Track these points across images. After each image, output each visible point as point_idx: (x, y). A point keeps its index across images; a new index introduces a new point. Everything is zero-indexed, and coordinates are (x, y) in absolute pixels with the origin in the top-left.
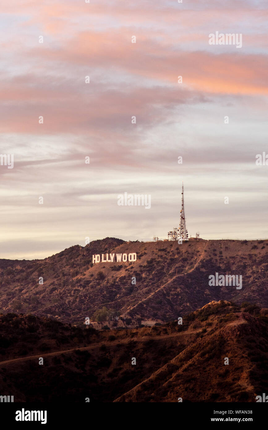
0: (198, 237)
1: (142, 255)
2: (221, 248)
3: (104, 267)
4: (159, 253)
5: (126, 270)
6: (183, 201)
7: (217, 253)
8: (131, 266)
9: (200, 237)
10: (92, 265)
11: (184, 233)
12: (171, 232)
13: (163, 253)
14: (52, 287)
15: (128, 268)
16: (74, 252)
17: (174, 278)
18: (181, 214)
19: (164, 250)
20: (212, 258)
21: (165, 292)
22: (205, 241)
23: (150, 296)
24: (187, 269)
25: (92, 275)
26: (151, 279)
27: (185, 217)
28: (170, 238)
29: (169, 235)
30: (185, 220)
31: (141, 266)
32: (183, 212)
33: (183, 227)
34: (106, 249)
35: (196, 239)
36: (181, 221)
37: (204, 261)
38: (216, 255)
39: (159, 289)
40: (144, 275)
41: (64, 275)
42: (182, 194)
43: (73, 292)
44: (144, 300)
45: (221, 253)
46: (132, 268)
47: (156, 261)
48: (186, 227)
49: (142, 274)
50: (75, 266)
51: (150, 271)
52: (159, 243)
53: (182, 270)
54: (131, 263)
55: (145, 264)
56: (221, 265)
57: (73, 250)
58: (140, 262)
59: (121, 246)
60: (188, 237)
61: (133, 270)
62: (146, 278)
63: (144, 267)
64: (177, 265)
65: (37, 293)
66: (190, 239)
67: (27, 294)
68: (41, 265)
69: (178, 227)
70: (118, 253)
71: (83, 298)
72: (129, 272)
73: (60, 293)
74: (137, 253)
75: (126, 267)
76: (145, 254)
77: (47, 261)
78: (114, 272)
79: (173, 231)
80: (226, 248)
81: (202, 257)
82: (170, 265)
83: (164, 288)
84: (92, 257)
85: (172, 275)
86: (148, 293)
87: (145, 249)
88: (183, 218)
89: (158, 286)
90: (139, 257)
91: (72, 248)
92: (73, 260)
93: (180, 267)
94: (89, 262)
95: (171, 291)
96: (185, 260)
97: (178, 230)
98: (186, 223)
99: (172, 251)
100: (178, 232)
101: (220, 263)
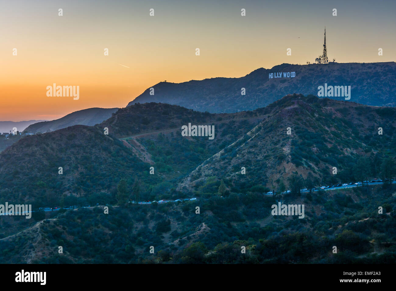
0: (334, 62)
1: (299, 73)
2: (348, 68)
3: (276, 81)
4: (310, 72)
5: (289, 82)
6: (325, 39)
7: (346, 71)
8: (292, 80)
9: (336, 61)
10: (269, 80)
11: (326, 59)
12: (317, 59)
13: (312, 72)
18: (323, 47)
19: (313, 70)
20: (342, 75)
22: (339, 64)
25: (268, 86)
27: (327, 49)
28: (317, 63)
29: (316, 60)
30: (327, 51)
31: (298, 80)
32: (325, 46)
33: (325, 55)
36: (324, 52)
37: (337, 76)
40: (299, 86)
42: (325, 34)
45: (348, 71)
46: (292, 81)
47: (307, 77)
48: (327, 55)
49: (298, 84)
51: (303, 83)
52: (310, 65)
54: (292, 78)
55: (301, 79)
58: (297, 77)
60: (328, 61)
66: (330, 63)
69: (322, 54)
72: (290, 84)
73: (248, 97)
74: (296, 72)
75: (289, 80)
76: (301, 72)
78: (281, 84)
79: (318, 57)
80: (352, 68)
81: (335, 74)
82: (316, 79)
87: (301, 69)
88: (325, 50)
90: (297, 74)
91: (258, 70)
92: (258, 77)
93: (322, 80)
94: (267, 78)
97: (322, 57)
98: (327, 53)
99: (317, 71)
100: (322, 59)
101: (347, 77)
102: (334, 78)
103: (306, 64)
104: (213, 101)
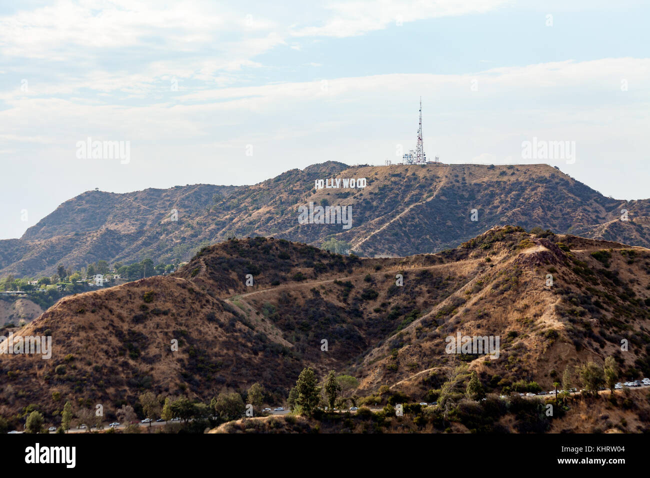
0: (437, 161)
2: (465, 174)
3: (329, 194)
4: (393, 179)
5: (355, 198)
6: (421, 119)
7: (460, 179)
8: (359, 193)
9: (440, 161)
10: (315, 192)
11: (421, 156)
13: (397, 179)
14: (268, 215)
15: (356, 195)
16: (293, 176)
17: (412, 206)
18: (418, 134)
19: (398, 175)
20: (454, 185)
21: (401, 223)
22: (446, 166)
23: (384, 227)
24: (424, 196)
26: (384, 208)
27: (422, 138)
28: (405, 162)
29: (403, 158)
30: (423, 141)
31: (371, 193)
32: (420, 132)
33: (420, 148)
34: (330, 174)
35: (435, 163)
36: (418, 143)
37: (445, 188)
38: (458, 181)
39: (394, 219)
40: (375, 203)
41: (282, 203)
42: (420, 111)
43: (293, 221)
44: (377, 231)
45: (464, 179)
46: (361, 195)
47: (388, 188)
48: (424, 149)
49: (373, 202)
50: (294, 192)
51: (381, 199)
52: (392, 167)
53: (420, 198)
54: (360, 190)
55: (377, 191)
56: (464, 193)
57: (291, 175)
58: (370, 188)
59: (348, 170)
60: (425, 160)
61: (363, 198)
62: (377, 207)
63: (376, 194)
64: (413, 193)
65: (251, 223)
66: (429, 163)
67: (240, 224)
68: (254, 191)
69: (415, 149)
70: (345, 178)
71: (306, 228)
72: (358, 200)
73: (279, 223)
74: (367, 178)
75: (353, 194)
76: (377, 179)
77: (261, 186)
78: (340, 200)
79: (408, 153)
80: (470, 173)
81: (442, 184)
82: (405, 192)
83: (400, 217)
84: (314, 182)
85: (408, 204)
86: (382, 223)
87: (376, 174)
88: (420, 139)
89: (393, 216)
90: (370, 182)
91: (290, 173)
92: (291, 186)
93: (417, 195)
94: (310, 189)
95: (407, 221)
96: (422, 187)
97: (414, 153)
99: (408, 176)
100: (415, 155)
101: (463, 191)
103: (384, 164)
104: (205, 229)
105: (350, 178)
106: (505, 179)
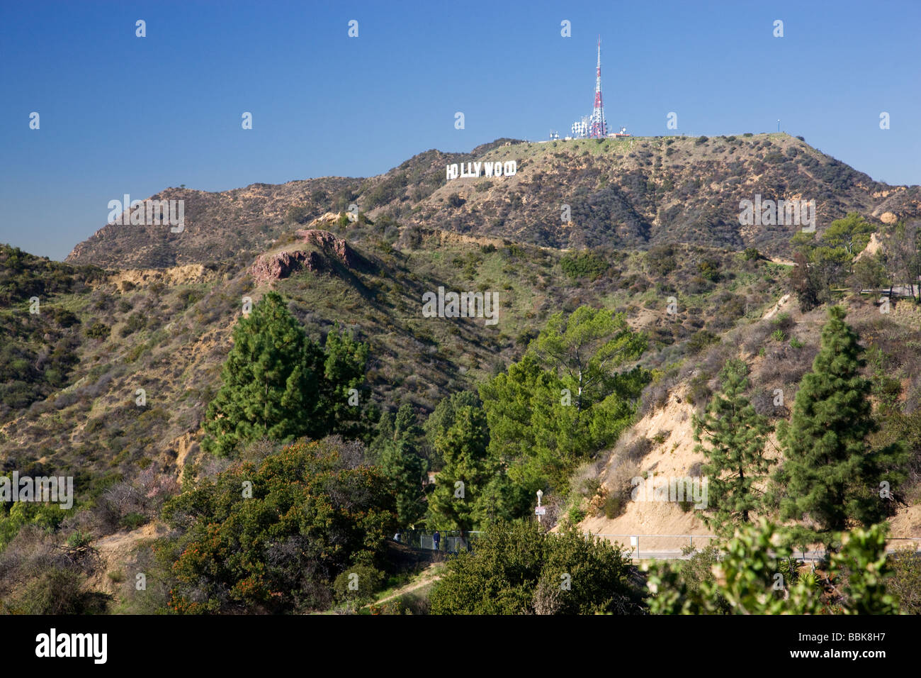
1: (525, 165)
3: (463, 186)
4: (556, 161)
5: (497, 191)
7: (654, 160)
10: (446, 183)
11: (601, 125)
13: (560, 161)
19: (564, 155)
20: (643, 169)
25: (442, 200)
26: (535, 206)
31: (521, 184)
35: (619, 136)
37: (628, 173)
38: (649, 164)
40: (524, 199)
45: (660, 159)
46: (507, 186)
47: (548, 175)
49: (523, 196)
51: (534, 192)
54: (507, 178)
55: (530, 180)
56: (658, 181)
57: (424, 158)
58: (521, 176)
61: (508, 190)
62: (529, 204)
63: (528, 185)
70: (487, 161)
74: (519, 162)
75: (499, 185)
76: (532, 162)
78: (476, 194)
87: (533, 154)
90: (521, 167)
91: (422, 156)
94: (440, 179)
99: (577, 157)
101: (656, 177)
102: (620, 178)
105: (495, 161)
106: (720, 157)
